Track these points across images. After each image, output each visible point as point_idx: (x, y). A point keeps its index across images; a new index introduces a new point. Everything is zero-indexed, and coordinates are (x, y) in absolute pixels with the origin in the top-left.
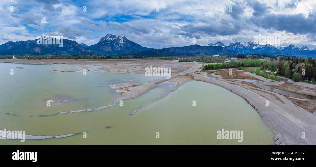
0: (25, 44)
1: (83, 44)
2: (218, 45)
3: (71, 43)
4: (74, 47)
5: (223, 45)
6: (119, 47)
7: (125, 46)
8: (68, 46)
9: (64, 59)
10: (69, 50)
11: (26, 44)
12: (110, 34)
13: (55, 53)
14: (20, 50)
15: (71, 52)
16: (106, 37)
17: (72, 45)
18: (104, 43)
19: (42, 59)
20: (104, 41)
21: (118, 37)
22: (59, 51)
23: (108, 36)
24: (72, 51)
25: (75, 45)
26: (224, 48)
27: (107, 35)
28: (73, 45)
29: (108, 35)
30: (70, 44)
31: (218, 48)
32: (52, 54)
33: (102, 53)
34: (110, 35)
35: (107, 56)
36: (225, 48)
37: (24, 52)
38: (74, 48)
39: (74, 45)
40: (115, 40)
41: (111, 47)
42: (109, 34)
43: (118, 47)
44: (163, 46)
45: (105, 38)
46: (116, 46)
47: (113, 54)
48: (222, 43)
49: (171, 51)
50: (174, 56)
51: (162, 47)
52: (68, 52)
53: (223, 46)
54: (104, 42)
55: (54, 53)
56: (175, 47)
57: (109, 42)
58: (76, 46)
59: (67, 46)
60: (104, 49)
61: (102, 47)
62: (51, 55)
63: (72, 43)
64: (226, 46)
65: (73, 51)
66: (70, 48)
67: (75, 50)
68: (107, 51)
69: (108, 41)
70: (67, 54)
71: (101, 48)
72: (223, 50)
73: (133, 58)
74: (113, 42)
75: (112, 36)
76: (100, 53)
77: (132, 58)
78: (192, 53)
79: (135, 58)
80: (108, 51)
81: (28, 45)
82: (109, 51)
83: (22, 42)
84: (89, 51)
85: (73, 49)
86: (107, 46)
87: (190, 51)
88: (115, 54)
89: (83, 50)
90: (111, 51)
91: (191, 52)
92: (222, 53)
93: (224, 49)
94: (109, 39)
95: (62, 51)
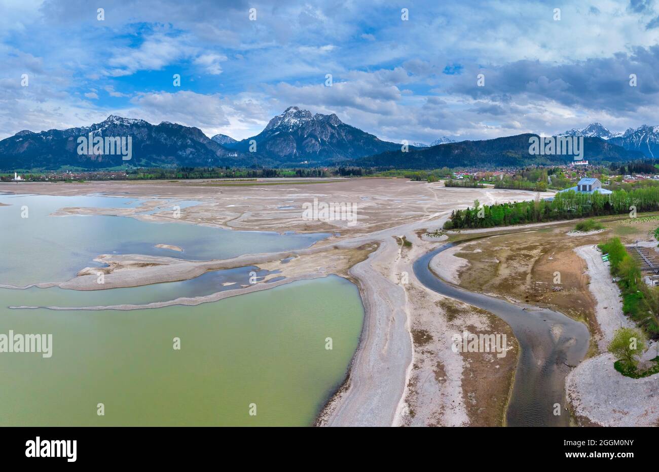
0: (64, 137)
1: (223, 136)
2: (592, 133)
3: (187, 135)
4: (196, 144)
5: (606, 133)
6: (317, 143)
7: (335, 141)
8: (179, 143)
9: (147, 179)
10: (180, 153)
11: (67, 138)
12: (296, 108)
13: (143, 161)
14: (50, 156)
15: (187, 158)
16: (285, 116)
17: (188, 140)
18: (278, 132)
19: (89, 180)
20: (280, 126)
21: (315, 116)
22: (155, 156)
23: (289, 114)
24: (189, 155)
25: (198, 140)
26: (606, 144)
27: (286, 111)
28: (192, 140)
29: (288, 109)
30: (184, 137)
31: (590, 141)
32: (135, 166)
33: (269, 161)
34: (295, 111)
35: (264, 170)
36: (609, 144)
37: (60, 160)
38: (196, 149)
39: (195, 138)
40: (307, 122)
41: (297, 144)
42: (291, 107)
43: (313, 142)
44: (444, 137)
45: (280, 118)
46: (309, 139)
47: (298, 164)
48: (604, 130)
49: (456, 152)
50: (461, 166)
51: (441, 141)
52: (179, 158)
53: (605, 138)
54: (277, 130)
55: (141, 161)
56: (468, 140)
57: (293, 128)
58: (201, 140)
59: (175, 142)
60: (277, 150)
61: (272, 145)
62: (131, 166)
63: (191, 133)
64: (616, 136)
65: (191, 156)
66: (184, 147)
67: (196, 152)
68: (285, 156)
69: (290, 126)
70: (175, 165)
71: (267, 148)
72: (604, 148)
73: (336, 174)
74: (303, 129)
75: (300, 112)
76: (266, 159)
77: (331, 174)
78: (514, 155)
79: (339, 174)
80: (288, 154)
81: (71, 141)
82: (290, 155)
83: (55, 132)
84: (236, 155)
85: (191, 150)
86: (285, 140)
87: (508, 152)
88: (306, 162)
89: (219, 153)
90: (295, 154)
91: (512, 154)
92: (601, 157)
93: (606, 147)
94: (293, 121)
95: (163, 157)
